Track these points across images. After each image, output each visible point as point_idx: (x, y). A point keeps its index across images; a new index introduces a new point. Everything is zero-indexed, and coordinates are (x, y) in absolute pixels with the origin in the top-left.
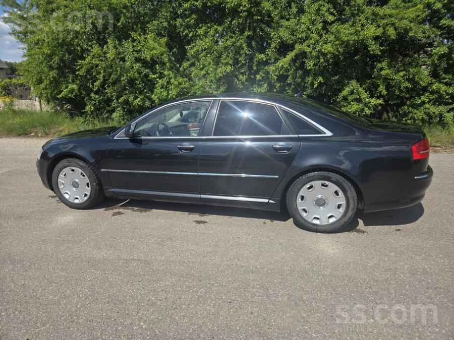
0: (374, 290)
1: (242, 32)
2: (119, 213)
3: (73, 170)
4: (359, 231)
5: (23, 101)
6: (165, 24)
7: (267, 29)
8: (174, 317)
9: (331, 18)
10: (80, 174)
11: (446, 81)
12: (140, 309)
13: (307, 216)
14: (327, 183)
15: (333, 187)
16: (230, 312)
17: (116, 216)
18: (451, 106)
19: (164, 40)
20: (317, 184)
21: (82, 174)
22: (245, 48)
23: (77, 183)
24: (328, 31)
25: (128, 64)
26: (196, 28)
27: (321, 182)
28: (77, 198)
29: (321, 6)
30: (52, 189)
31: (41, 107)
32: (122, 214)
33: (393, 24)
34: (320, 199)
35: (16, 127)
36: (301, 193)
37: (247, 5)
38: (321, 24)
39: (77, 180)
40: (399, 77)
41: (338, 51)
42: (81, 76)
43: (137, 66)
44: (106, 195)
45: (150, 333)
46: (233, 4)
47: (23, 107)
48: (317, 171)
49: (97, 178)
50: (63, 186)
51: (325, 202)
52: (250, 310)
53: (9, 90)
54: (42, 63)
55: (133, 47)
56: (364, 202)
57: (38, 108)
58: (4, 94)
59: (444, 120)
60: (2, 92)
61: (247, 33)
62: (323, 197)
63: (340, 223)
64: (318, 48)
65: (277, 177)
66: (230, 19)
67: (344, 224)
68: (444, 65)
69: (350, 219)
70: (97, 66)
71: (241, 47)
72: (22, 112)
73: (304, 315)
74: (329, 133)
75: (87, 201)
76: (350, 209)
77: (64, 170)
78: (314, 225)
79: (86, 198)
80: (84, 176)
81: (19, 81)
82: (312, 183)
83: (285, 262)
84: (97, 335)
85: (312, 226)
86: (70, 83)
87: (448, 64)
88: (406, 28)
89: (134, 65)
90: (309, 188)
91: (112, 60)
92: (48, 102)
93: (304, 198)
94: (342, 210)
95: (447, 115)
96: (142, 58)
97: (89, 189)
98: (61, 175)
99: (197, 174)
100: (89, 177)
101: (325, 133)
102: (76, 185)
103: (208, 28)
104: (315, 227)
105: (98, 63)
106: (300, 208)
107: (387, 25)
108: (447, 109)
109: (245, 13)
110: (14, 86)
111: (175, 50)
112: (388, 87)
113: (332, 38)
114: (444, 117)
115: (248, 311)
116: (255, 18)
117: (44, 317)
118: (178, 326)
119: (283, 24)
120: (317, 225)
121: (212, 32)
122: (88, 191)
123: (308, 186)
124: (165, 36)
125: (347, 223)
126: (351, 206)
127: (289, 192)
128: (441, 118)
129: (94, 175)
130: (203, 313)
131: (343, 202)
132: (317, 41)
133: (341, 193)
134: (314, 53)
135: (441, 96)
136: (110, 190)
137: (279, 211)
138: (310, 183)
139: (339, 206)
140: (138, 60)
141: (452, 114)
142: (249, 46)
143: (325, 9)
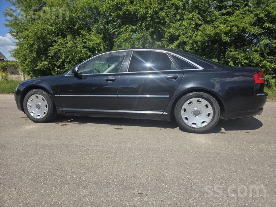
0: (234, 159)
1: (148, 29)
2: (66, 125)
3: (37, 97)
4: (222, 133)
5: (13, 76)
6: (102, 27)
7: (163, 28)
8: (96, 171)
9: (200, 22)
10: (42, 99)
11: (269, 59)
12: (73, 168)
13: (188, 122)
14: (201, 99)
15: (204, 102)
16: (136, 169)
17: (63, 126)
18: (273, 76)
19: (101, 36)
20: (194, 100)
21: (43, 99)
22: (150, 38)
23: (39, 105)
24: (198, 30)
25: (79, 49)
26: (120, 28)
27: (196, 99)
28: (39, 116)
29: (194, 15)
30: (23, 111)
31: (24, 79)
32: (67, 125)
33: (236, 26)
34: (196, 111)
35: (7, 88)
36: (184, 107)
37: (152, 13)
38: (194, 25)
39: (39, 104)
40: (241, 56)
41: (204, 39)
42: (51, 56)
43: (84, 50)
44: (58, 112)
45: (79, 180)
46: (142, 13)
47: (14, 79)
48: (194, 92)
49: (52, 101)
50: (30, 108)
51: (200, 112)
52: (150, 168)
53: (5, 69)
54: (27, 49)
55: (82, 40)
56: (225, 112)
57: (23, 79)
58: (2, 71)
59: (270, 84)
60: (1, 70)
61: (151, 30)
62: (199, 109)
63: (209, 126)
64: (193, 38)
65: (169, 96)
66: (140, 22)
67: (212, 127)
68: (268, 50)
69: (216, 123)
70: (61, 50)
71: (147, 38)
72: (12, 81)
73: (187, 171)
74: (201, 68)
75: (45, 117)
76: (216, 116)
77: (32, 97)
78: (192, 128)
79: (44, 115)
80: (44, 100)
81: (12, 63)
82: (191, 100)
83: (174, 146)
84: (41, 181)
85: (191, 129)
86: (43, 61)
87: (270, 50)
88: (244, 27)
89: (82, 50)
90: (189, 104)
91: (70, 47)
92: (29, 74)
93: (186, 110)
94: (211, 117)
95: (271, 80)
96: (87, 46)
97: (47, 109)
98: (29, 100)
99: (117, 96)
100: (47, 101)
101: (199, 68)
102: (38, 107)
103: (127, 27)
104: (193, 129)
105: (61, 48)
106: (183, 117)
107: (233, 26)
108: (271, 77)
109: (150, 19)
110: (9, 66)
111: (107, 42)
112: (235, 63)
113: (200, 33)
114: (270, 82)
115: (148, 169)
116: (156, 20)
117: (5, 172)
118: (99, 176)
119: (172, 25)
120: (194, 128)
121: (129, 29)
122: (46, 110)
123: (188, 102)
124: (101, 34)
125: (214, 126)
126: (217, 114)
127: (176, 107)
128: (267, 82)
129: (51, 100)
130: (118, 169)
131: (211, 112)
132: (192, 35)
133: (210, 106)
134: (191, 42)
135: (267, 69)
136: (60, 109)
137: (170, 121)
138: (190, 100)
139: (209, 115)
140: (85, 47)
141: (274, 80)
142: (152, 37)
143: (196, 17)
